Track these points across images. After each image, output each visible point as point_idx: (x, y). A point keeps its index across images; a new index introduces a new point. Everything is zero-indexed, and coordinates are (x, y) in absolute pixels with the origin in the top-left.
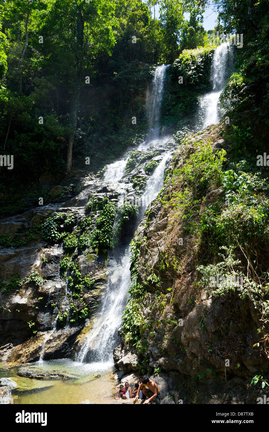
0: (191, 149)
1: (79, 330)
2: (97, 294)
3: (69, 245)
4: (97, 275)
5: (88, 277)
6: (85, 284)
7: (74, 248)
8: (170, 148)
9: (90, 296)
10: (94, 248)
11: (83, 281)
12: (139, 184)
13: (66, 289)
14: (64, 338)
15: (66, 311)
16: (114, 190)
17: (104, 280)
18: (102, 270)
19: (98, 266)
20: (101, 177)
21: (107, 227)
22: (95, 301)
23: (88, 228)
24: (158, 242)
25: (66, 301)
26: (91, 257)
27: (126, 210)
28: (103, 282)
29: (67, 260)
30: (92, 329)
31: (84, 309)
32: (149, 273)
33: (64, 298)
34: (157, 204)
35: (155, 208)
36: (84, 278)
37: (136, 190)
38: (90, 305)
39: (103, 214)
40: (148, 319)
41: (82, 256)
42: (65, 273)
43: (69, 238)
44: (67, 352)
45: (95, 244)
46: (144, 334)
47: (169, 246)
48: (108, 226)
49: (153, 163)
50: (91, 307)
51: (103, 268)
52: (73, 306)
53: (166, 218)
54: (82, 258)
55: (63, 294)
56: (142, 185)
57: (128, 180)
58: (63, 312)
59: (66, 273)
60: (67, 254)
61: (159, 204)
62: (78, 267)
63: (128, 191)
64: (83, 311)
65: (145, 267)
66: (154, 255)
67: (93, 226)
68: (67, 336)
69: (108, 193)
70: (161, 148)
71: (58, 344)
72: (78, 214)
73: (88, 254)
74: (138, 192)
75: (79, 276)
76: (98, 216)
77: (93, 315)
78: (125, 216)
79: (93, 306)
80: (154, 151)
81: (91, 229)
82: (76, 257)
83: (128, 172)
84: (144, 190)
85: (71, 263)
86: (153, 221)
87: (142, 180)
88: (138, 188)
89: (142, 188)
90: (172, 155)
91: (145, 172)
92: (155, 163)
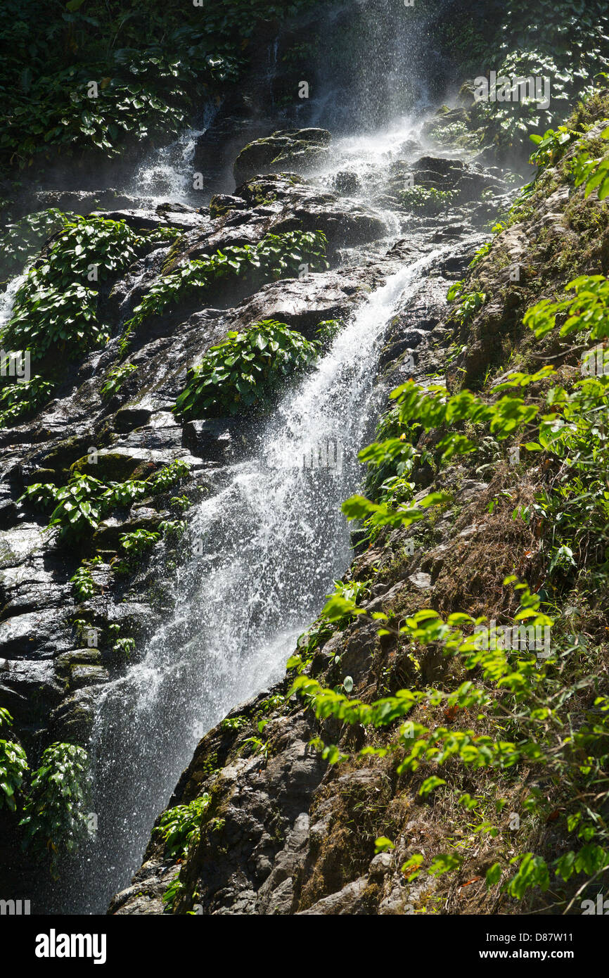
8: (432, 207)
12: (112, 537)
34: (281, 745)
35: (260, 778)
49: (261, 343)
56: (146, 549)
61: (300, 747)
74: (102, 621)
80: (282, 227)
84: (162, 603)
87: (140, 496)
88: (101, 579)
89: (142, 577)
90: (448, 278)
91: (183, 419)
92: (285, 342)
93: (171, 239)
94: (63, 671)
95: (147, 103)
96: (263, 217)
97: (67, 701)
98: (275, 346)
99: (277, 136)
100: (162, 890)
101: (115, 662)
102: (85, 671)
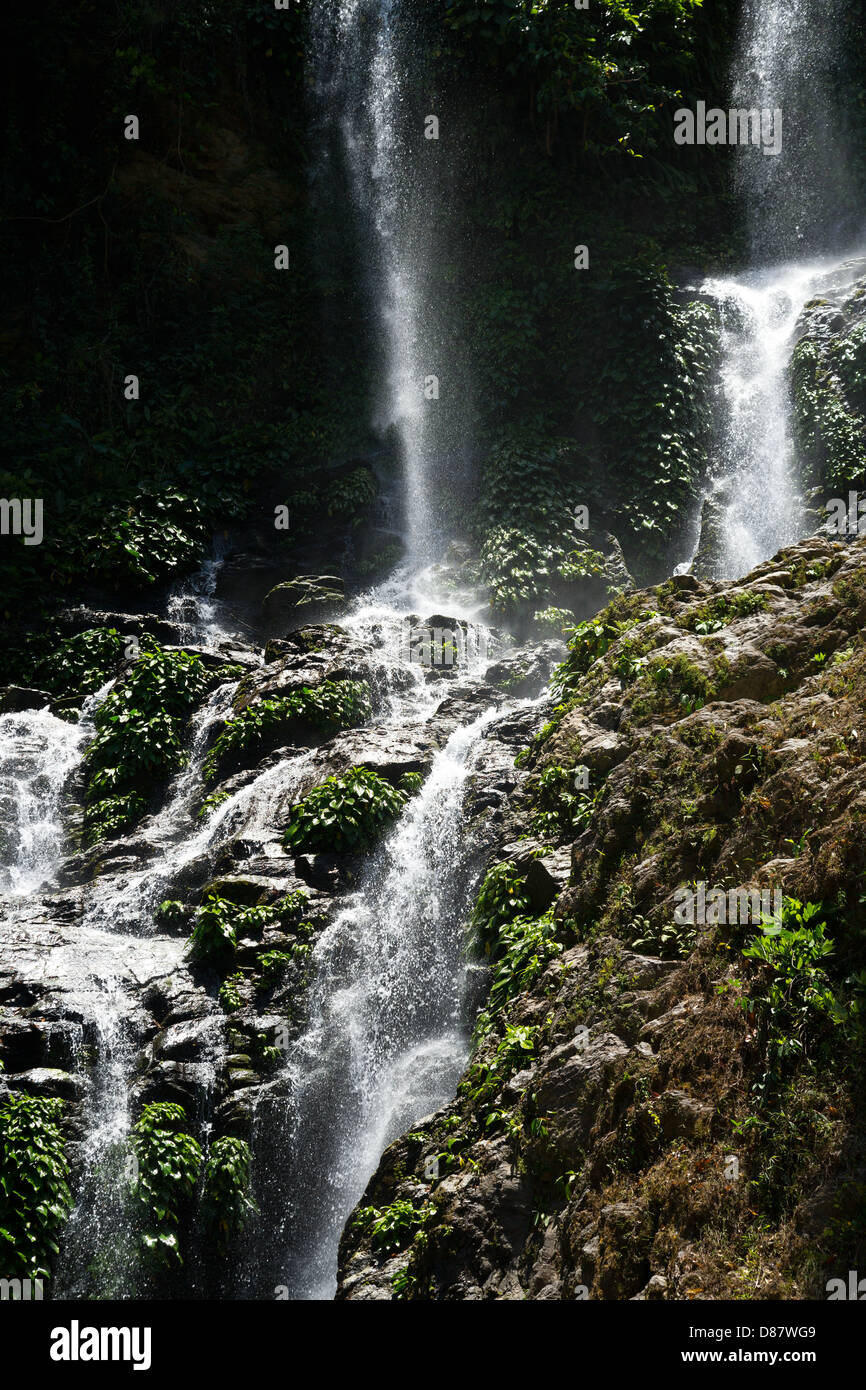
0: (734, 747)
12: (250, 956)
16: (38, 988)
27: (160, 1182)
34: (490, 1166)
35: (476, 1192)
37: (229, 1009)
49: (360, 791)
56: (280, 966)
61: (507, 1168)
63: (157, 1003)
74: (250, 1030)
78: (157, 1228)
80: (337, 675)
83: (112, 822)
84: (298, 1015)
87: (269, 921)
88: (246, 992)
89: (277, 994)
90: (505, 742)
91: (294, 853)
92: (378, 790)
93: (236, 676)
94: (223, 1073)
95: (175, 534)
96: (317, 664)
97: (228, 1100)
98: (371, 794)
99: (300, 580)
100: (387, 1281)
101: (266, 1067)
102: (240, 1074)
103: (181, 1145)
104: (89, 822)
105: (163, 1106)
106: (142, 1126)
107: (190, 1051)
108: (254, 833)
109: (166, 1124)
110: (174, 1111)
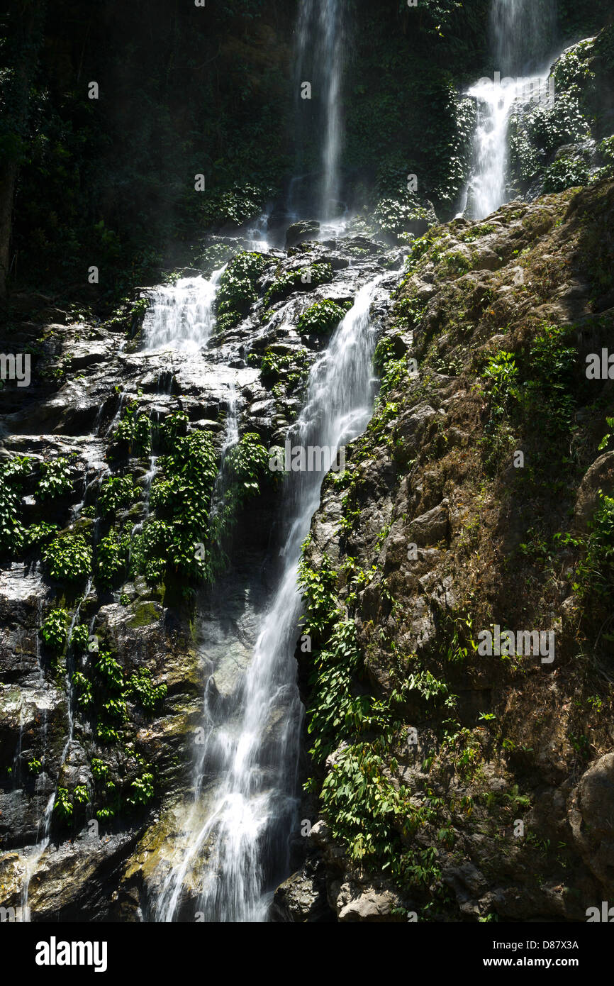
1: (129, 842)
2: (178, 731)
3: (66, 566)
4: (172, 669)
5: (147, 676)
6: (136, 697)
7: (82, 579)
8: (362, 255)
9: (155, 735)
10: (151, 583)
11: (127, 687)
12: (284, 376)
13: (70, 714)
14: (85, 868)
15: (82, 784)
16: (201, 389)
17: (193, 686)
18: (185, 655)
19: (172, 642)
20: (133, 329)
21: (193, 514)
22: (172, 752)
23: (127, 513)
24: (421, 580)
25: (73, 749)
26: (146, 612)
27: (251, 463)
28: (191, 694)
29: (64, 618)
30: (173, 835)
31: (140, 778)
32: (403, 668)
33: (65, 742)
34: (380, 457)
35: (374, 467)
36: (128, 678)
37: (276, 397)
38: (157, 766)
39: (175, 470)
40: (418, 797)
41: (115, 605)
42: (59, 661)
43: (64, 546)
44: (98, 909)
45: (156, 568)
46: (418, 836)
47: (472, 594)
48: (197, 510)
49: (327, 309)
50: (162, 769)
51: (185, 649)
52: (103, 768)
53: (438, 508)
54: (115, 615)
55: (61, 730)
56: (297, 380)
57: (237, 354)
58: (72, 787)
59: (63, 662)
60: (59, 598)
61: (386, 458)
62: (106, 641)
63: (247, 394)
64: (138, 783)
65: (391, 650)
66: (416, 618)
67: (140, 507)
68: (93, 861)
69: (183, 398)
70: (335, 254)
71: (70, 884)
72: (83, 460)
73: (132, 600)
74: (285, 405)
75: (116, 671)
76: (157, 476)
77: (169, 796)
78: (250, 480)
79: (167, 767)
80: (317, 262)
81: (135, 518)
82: (92, 608)
83: (228, 322)
84: (304, 398)
85: (77, 628)
86: (369, 510)
87: (292, 362)
88: (283, 390)
89: (295, 391)
90: (386, 289)
91: (301, 335)
92: (334, 309)
93: (276, 263)
94: (274, 421)
95: (250, 204)
96: (309, 257)
97: (277, 432)
98: (332, 310)
99: (301, 222)
100: (340, 501)
101: (291, 419)
102: (281, 422)
103: (259, 449)
104: (219, 323)
105: (251, 434)
106: (243, 442)
107: (261, 413)
108: (285, 327)
109: (253, 441)
110: (256, 436)
